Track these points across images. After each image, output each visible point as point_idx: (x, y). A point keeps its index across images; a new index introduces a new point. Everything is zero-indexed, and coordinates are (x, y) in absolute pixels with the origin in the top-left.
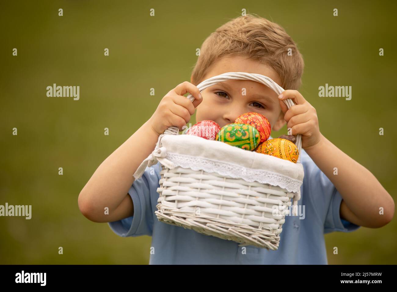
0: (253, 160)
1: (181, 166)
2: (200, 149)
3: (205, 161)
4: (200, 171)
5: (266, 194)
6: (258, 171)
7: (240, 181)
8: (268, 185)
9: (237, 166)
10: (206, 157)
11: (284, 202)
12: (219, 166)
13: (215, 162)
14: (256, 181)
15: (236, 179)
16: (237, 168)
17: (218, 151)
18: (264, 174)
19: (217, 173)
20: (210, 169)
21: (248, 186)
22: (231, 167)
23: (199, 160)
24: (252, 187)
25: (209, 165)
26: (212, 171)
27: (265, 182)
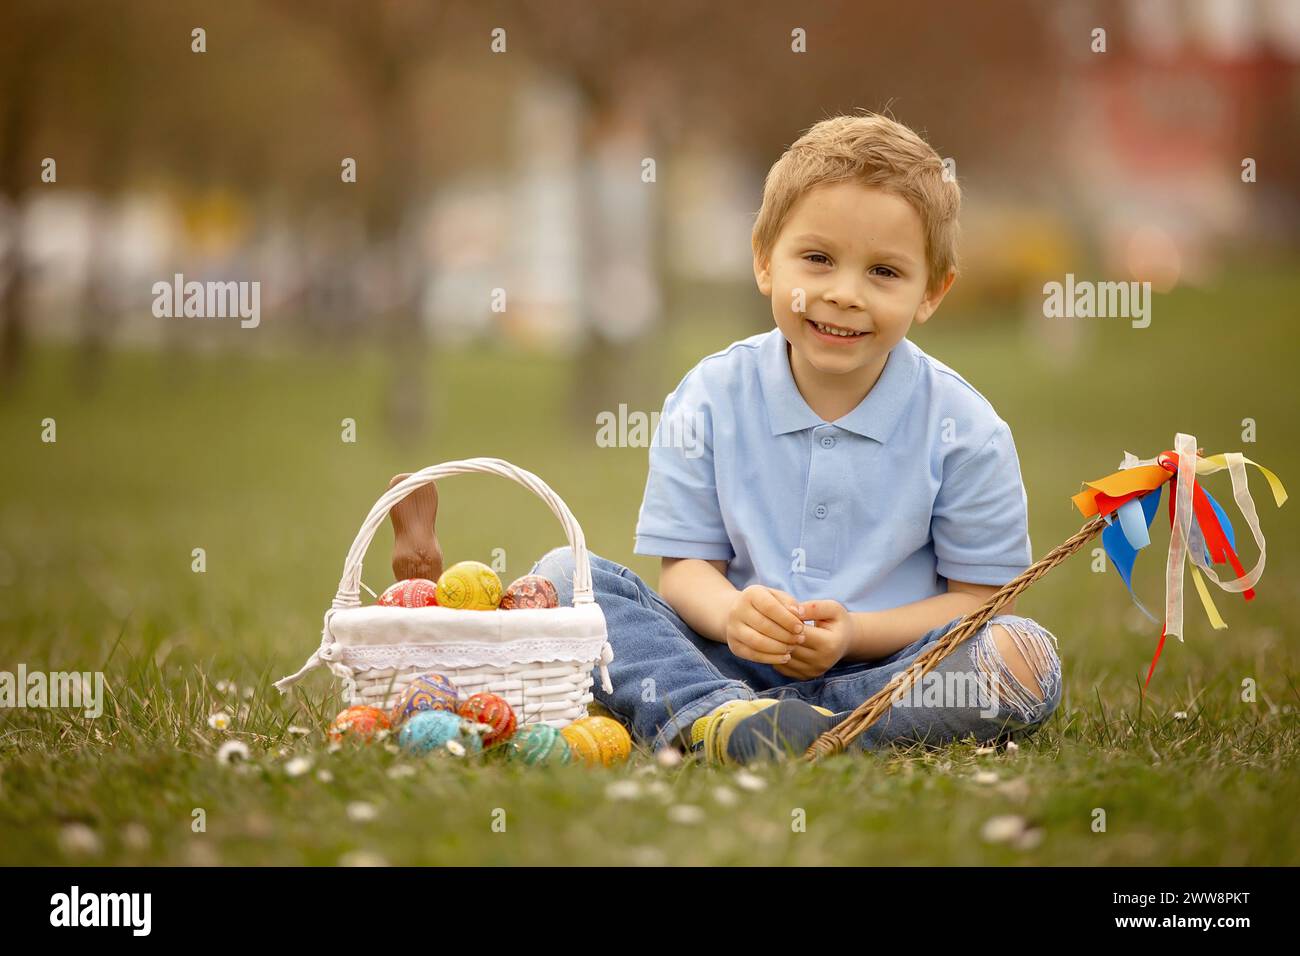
0: (500, 627)
1: (374, 666)
2: (402, 629)
3: (414, 649)
4: (412, 667)
5: (539, 680)
6: (513, 645)
7: (487, 669)
8: (539, 663)
9: (475, 645)
10: (415, 641)
11: (576, 684)
12: (441, 651)
13: (433, 647)
14: (514, 663)
15: (477, 667)
16: (475, 648)
17: (435, 625)
18: (525, 646)
19: (442, 665)
20: (425, 660)
21: (503, 674)
22: (463, 649)
23: (404, 649)
24: (510, 673)
25: (423, 654)
26: (431, 664)
27: (532, 660)
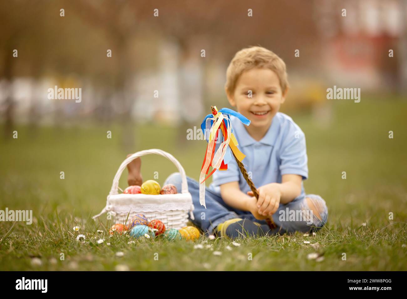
1: (123, 212)
2: (130, 201)
3: (134, 207)
4: (134, 212)
5: (172, 216)
6: (164, 205)
7: (156, 212)
8: (172, 211)
9: (152, 205)
10: (135, 204)
11: (183, 217)
12: (142, 207)
13: (140, 206)
14: (165, 211)
15: (153, 212)
16: (153, 206)
17: (141, 199)
18: (168, 206)
19: (143, 212)
20: (138, 210)
21: (161, 214)
22: (149, 207)
23: (131, 207)
24: (163, 214)
25: (137, 208)
26: (140, 211)
27: (170, 210)
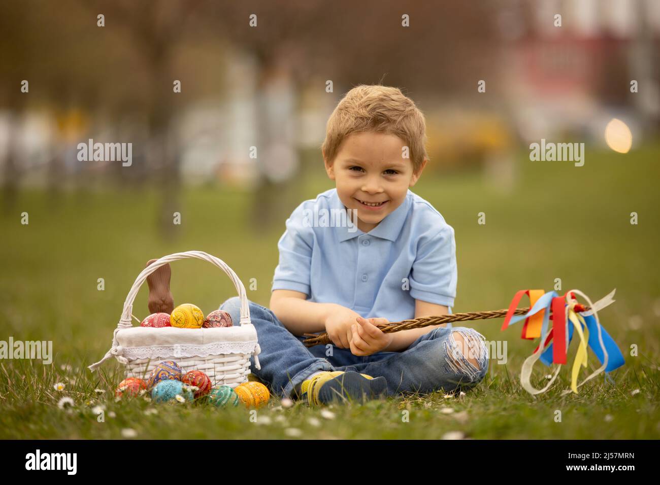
0: (203, 337)
1: (139, 357)
2: (153, 338)
3: (159, 348)
4: (158, 357)
5: (223, 363)
6: (210, 345)
7: (195, 358)
8: (223, 354)
10: (159, 344)
11: (242, 365)
12: (173, 349)
13: (169, 347)
14: (210, 355)
15: (191, 357)
16: (190, 347)
17: (169, 336)
18: (216, 346)
19: (173, 356)
20: (165, 354)
21: (204, 361)
22: (184, 348)
23: (154, 348)
24: (208, 360)
25: (164, 351)
26: (168, 356)
27: (219, 353)
